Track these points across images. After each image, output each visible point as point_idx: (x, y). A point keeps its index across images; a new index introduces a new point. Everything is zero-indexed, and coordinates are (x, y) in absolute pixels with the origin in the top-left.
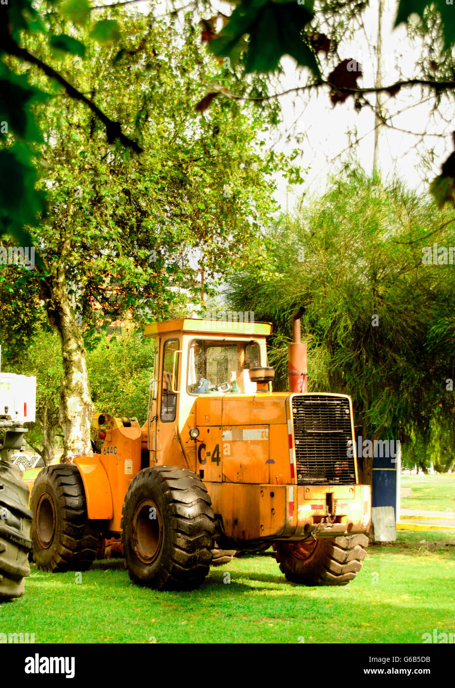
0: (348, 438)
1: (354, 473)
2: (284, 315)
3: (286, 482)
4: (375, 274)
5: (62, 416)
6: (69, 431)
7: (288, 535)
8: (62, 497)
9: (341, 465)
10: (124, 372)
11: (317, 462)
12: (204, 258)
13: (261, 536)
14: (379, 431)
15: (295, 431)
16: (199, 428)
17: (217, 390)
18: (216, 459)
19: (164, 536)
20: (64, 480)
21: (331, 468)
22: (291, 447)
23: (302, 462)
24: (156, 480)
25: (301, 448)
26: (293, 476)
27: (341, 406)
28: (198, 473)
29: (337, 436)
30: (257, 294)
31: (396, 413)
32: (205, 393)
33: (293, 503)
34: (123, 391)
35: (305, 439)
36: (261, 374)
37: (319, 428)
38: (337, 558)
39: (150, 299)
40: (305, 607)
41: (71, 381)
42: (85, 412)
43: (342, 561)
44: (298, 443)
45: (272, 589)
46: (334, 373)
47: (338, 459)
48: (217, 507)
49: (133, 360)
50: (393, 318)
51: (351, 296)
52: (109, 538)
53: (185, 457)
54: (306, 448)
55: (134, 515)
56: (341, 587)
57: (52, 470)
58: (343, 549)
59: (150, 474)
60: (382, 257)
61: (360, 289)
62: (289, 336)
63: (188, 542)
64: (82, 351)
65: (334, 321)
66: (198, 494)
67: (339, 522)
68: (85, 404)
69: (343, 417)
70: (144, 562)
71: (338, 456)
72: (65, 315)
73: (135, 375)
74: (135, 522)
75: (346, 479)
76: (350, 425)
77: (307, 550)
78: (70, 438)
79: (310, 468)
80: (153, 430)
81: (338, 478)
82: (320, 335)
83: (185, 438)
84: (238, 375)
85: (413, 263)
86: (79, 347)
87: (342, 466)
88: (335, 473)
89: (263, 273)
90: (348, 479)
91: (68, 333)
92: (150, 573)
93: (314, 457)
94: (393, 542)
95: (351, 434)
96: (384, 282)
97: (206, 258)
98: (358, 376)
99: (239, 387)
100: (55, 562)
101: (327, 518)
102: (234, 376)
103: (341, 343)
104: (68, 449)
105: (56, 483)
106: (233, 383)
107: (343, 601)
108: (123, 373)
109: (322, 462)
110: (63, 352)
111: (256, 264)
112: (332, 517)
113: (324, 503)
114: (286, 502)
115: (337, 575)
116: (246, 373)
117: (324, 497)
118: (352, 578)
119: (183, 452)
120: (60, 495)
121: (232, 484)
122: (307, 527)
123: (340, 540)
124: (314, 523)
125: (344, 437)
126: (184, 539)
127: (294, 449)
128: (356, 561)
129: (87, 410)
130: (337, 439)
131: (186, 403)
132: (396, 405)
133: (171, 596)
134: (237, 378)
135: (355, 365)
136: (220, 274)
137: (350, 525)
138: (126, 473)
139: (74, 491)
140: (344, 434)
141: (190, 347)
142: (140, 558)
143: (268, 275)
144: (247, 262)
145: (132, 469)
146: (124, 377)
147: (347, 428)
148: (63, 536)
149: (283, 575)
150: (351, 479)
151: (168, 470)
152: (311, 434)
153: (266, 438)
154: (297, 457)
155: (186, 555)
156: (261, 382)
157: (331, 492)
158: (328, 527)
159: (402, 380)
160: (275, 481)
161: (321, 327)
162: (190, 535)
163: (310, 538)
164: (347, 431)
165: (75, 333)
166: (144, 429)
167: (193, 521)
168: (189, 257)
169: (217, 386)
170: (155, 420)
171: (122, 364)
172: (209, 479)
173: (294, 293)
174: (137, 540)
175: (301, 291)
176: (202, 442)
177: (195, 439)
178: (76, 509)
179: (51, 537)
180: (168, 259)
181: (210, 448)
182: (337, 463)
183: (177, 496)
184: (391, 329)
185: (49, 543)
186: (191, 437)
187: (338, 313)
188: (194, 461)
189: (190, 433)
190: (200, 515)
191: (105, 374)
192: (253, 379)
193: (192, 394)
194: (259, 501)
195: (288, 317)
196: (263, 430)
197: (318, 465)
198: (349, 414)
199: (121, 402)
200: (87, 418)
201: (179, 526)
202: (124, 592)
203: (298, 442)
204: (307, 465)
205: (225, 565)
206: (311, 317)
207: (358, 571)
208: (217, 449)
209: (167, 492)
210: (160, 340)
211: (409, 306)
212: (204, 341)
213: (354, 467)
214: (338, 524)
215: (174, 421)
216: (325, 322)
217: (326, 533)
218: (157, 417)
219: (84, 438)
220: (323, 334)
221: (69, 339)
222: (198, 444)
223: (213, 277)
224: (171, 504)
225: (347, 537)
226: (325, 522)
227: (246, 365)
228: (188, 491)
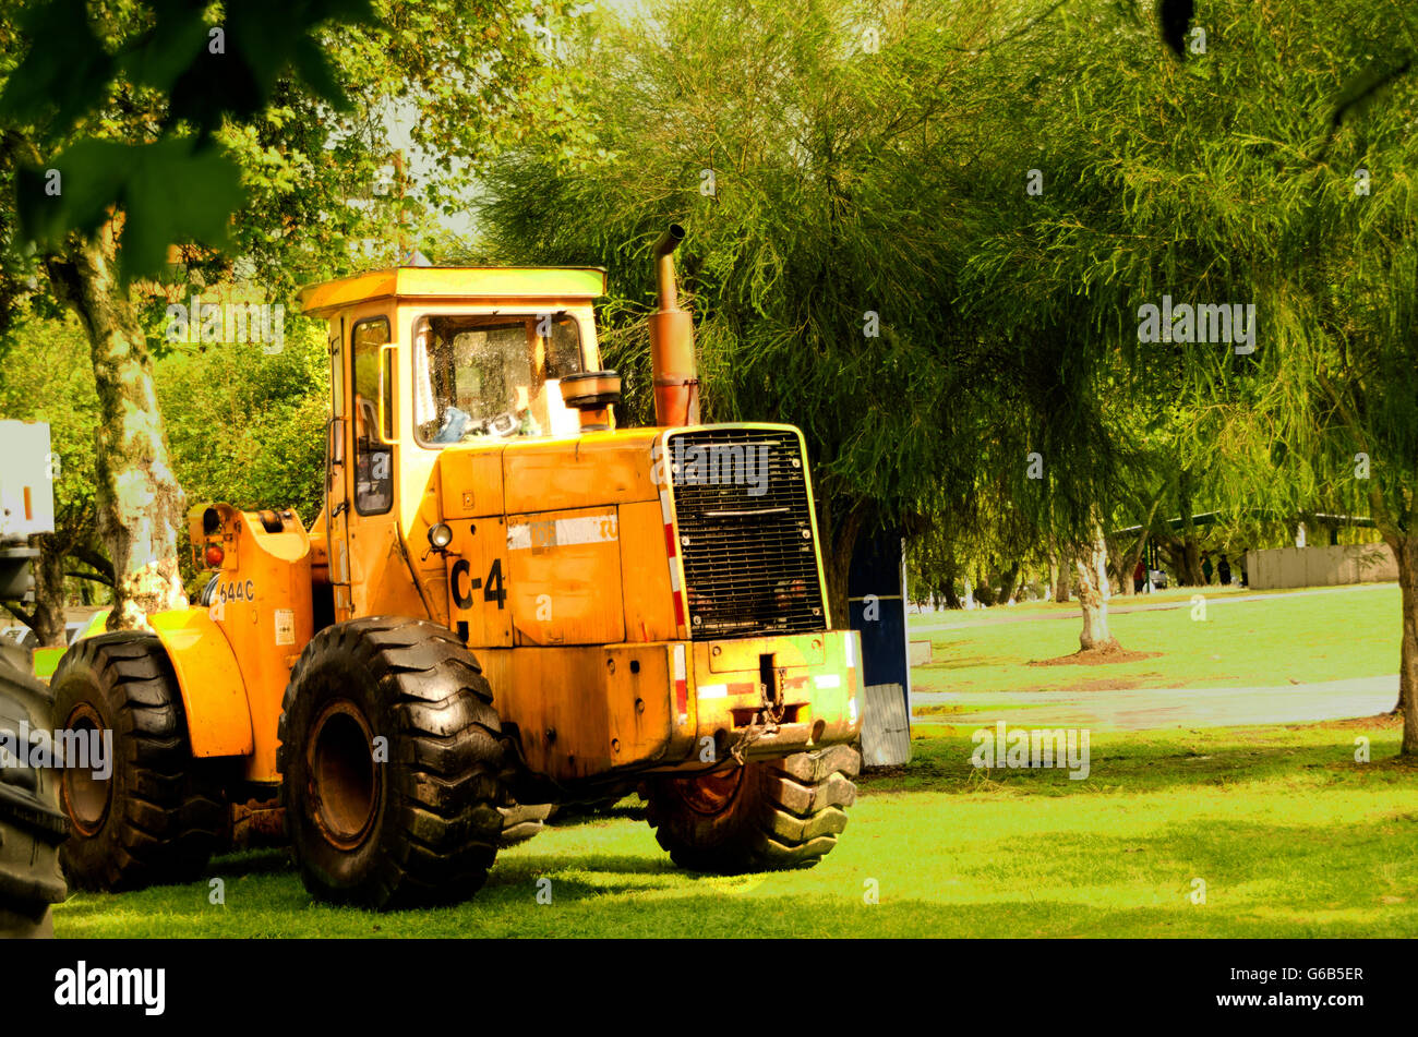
0: (801, 524)
1: (820, 604)
2: (623, 249)
3: (666, 636)
4: (828, 141)
5: (103, 518)
6: (123, 553)
7: (679, 758)
8: (125, 712)
9: (790, 587)
10: (229, 412)
11: (735, 585)
12: (422, 121)
13: (614, 764)
14: (859, 510)
15: (678, 515)
16: (450, 524)
17: (485, 431)
18: (497, 595)
19: (384, 782)
20: (128, 669)
21: (767, 595)
22: (672, 553)
23: (699, 587)
24: (358, 652)
25: (694, 554)
26: (680, 620)
27: (781, 451)
28: (455, 628)
29: (776, 522)
30: (555, 202)
31: (898, 466)
32: (460, 441)
33: (686, 682)
34: (229, 457)
35: (704, 534)
36: (589, 388)
37: (734, 506)
38: (790, 805)
39: (299, 227)
40: (728, 919)
41: (121, 434)
42: (160, 507)
43: (802, 812)
44: (687, 543)
45: (644, 888)
46: (748, 379)
47: (782, 575)
48: (506, 706)
49: (249, 381)
50: (877, 243)
51: (775, 196)
52: (242, 802)
53: (421, 595)
54: (706, 554)
55: (307, 737)
56: (803, 871)
57: (94, 646)
58: (802, 783)
59: (342, 638)
60: (843, 101)
61: (794, 179)
62: (637, 299)
63: (443, 791)
64: (144, 360)
65: (741, 258)
66: (459, 679)
67: (793, 720)
68: (160, 486)
69: (787, 476)
70: (340, 847)
71: (781, 568)
72: (95, 273)
73: (257, 417)
74: (311, 754)
75: (803, 620)
76: (805, 495)
77: (718, 792)
78: (128, 570)
79: (718, 599)
80: (339, 533)
81: (783, 620)
82: (712, 293)
83: (419, 547)
84: (534, 394)
85: (915, 111)
86: (135, 350)
87: (793, 590)
88: (777, 608)
89: (567, 152)
90: (807, 619)
91: (103, 317)
92: (356, 873)
93: (727, 573)
94: (905, 765)
95: (808, 514)
96: (849, 159)
97: (428, 122)
98: (805, 383)
99: (538, 422)
100: (117, 866)
101: (765, 714)
102: (522, 396)
103: (760, 308)
104: (125, 597)
105: (108, 678)
106: (521, 415)
107: (812, 901)
108: (226, 415)
109: (746, 584)
110: (95, 363)
111: (552, 132)
112: (776, 709)
113: (755, 677)
114: (669, 680)
115: (792, 844)
116: (553, 388)
117: (757, 664)
118: (827, 848)
119: (416, 582)
120: (118, 706)
121: (537, 650)
122: (720, 735)
123: (796, 762)
124: (736, 726)
125: (793, 522)
126: (434, 784)
127: (679, 557)
128: (833, 810)
129: (165, 500)
130: (777, 529)
131: (414, 468)
132: (895, 445)
133: (410, 921)
134: (530, 401)
135: (795, 359)
136: (467, 158)
137: (819, 726)
138: (279, 641)
139: (152, 693)
140: (792, 515)
141: (415, 334)
142: (329, 838)
143: (581, 157)
144: (528, 128)
145: (292, 631)
146: (229, 422)
147: (796, 502)
148: (134, 804)
149: (666, 855)
150: (815, 618)
151: (384, 625)
152: (716, 521)
153: (612, 535)
154: (687, 576)
155: (439, 823)
156: (590, 407)
157: (769, 652)
158: (767, 734)
159: (907, 386)
160: (639, 635)
161: (712, 274)
162: (448, 776)
163: (729, 761)
164: (798, 508)
165: (122, 318)
166: (317, 535)
167: (451, 741)
168: (386, 122)
169: (485, 425)
170: (343, 513)
171: (223, 391)
172: (482, 643)
173: (643, 197)
174: (319, 798)
175: (659, 192)
176: (460, 555)
177: (442, 551)
178: (163, 735)
179: (102, 809)
180: (333, 128)
181: (480, 569)
182: (780, 584)
183: (409, 684)
184: (874, 269)
185: (96, 823)
186: (434, 546)
187: (748, 239)
188: (443, 603)
189: (430, 537)
190: (467, 727)
191: (183, 418)
192: (571, 402)
193: (428, 445)
194: (605, 686)
195: (631, 255)
196: (604, 518)
197: (736, 591)
198: (801, 469)
199: (226, 484)
200: (166, 521)
201: (421, 756)
202: (298, 922)
203: (687, 541)
204: (710, 593)
205: (527, 842)
206: (687, 249)
207: (840, 832)
208: (496, 568)
209: (387, 678)
210: (342, 320)
211: (912, 212)
212: (448, 318)
213: (819, 592)
214: (790, 725)
215: (388, 511)
216: (719, 262)
217: (764, 747)
218: (347, 504)
219: (164, 568)
220: (719, 289)
221: (109, 333)
222: (451, 562)
223: (447, 168)
224: (397, 706)
225: (811, 756)
226: (761, 721)
227: (550, 371)
228: (437, 673)
